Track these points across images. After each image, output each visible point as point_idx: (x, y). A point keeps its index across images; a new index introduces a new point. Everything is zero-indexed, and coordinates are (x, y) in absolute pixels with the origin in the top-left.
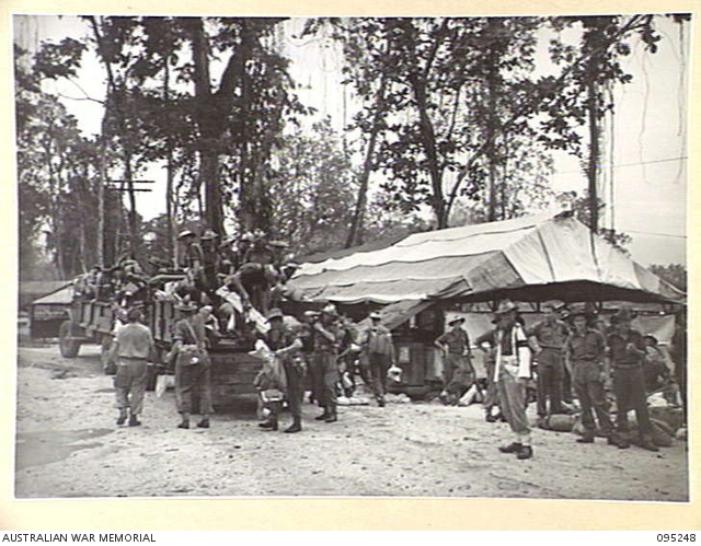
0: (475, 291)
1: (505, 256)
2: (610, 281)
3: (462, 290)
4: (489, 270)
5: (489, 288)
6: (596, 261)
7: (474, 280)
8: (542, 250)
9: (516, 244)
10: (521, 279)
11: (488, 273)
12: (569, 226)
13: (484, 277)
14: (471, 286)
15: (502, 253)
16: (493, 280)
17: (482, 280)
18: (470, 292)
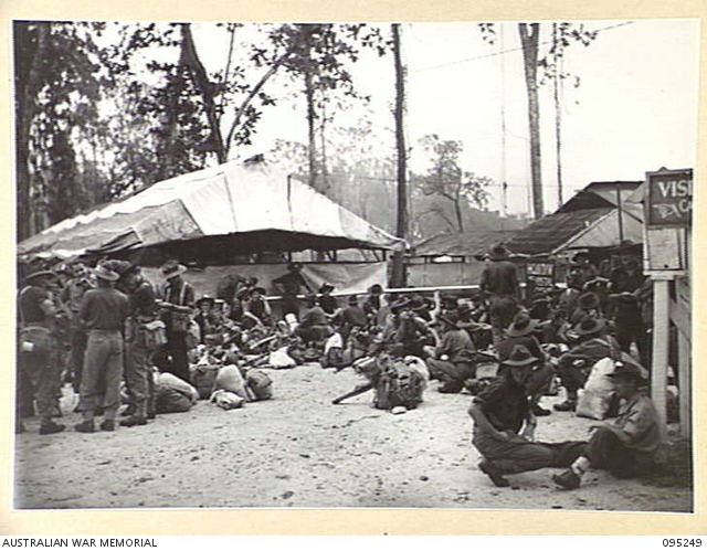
0: (145, 244)
1: (183, 206)
2: (304, 229)
3: (129, 243)
4: (164, 221)
5: (162, 240)
6: (290, 209)
7: (145, 232)
8: (226, 197)
9: (199, 192)
10: (199, 230)
11: (162, 225)
12: (262, 170)
13: (157, 229)
14: (141, 239)
15: (181, 201)
16: (167, 231)
17: (154, 232)
18: (139, 245)
